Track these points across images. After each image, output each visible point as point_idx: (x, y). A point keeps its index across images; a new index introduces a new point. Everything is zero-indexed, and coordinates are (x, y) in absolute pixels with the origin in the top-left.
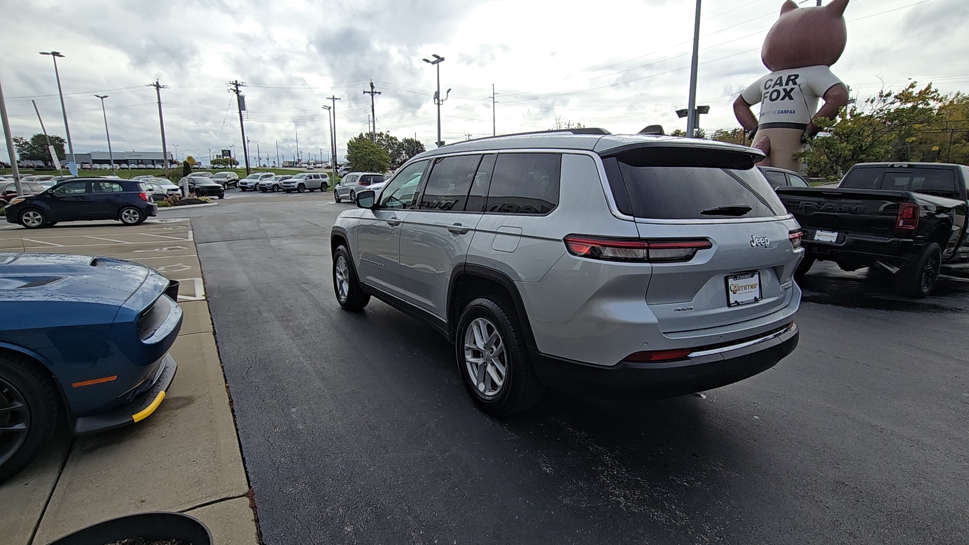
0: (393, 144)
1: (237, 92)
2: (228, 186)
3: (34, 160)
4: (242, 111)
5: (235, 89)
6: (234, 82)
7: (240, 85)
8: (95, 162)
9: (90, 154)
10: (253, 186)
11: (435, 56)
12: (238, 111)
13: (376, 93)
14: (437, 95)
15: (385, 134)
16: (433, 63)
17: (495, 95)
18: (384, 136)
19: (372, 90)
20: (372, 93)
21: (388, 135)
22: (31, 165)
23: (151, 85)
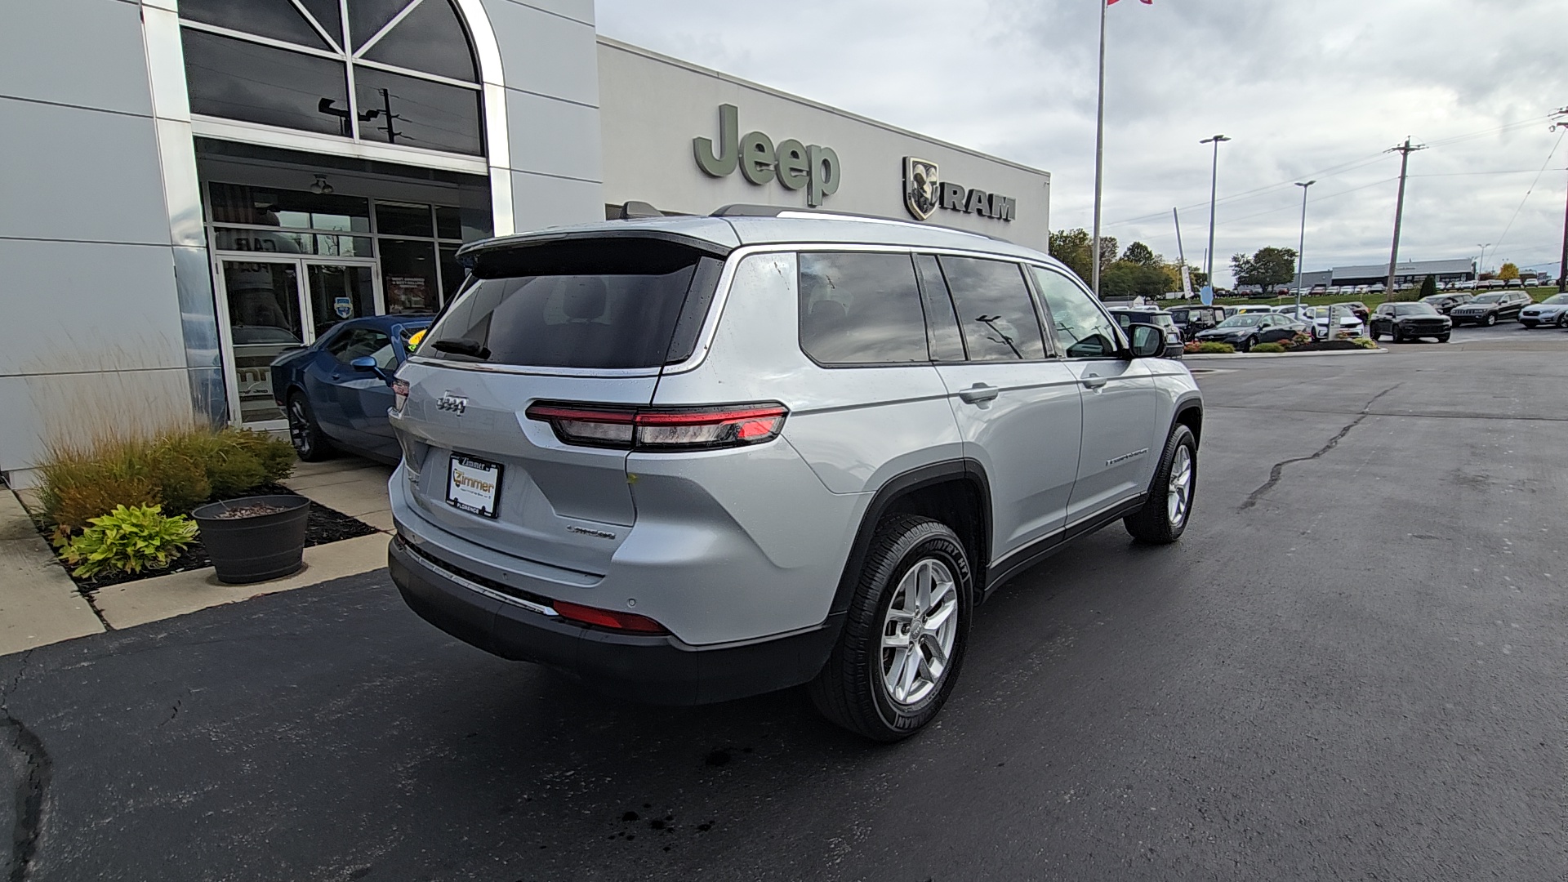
2: (1496, 319)
3: (1251, 285)
8: (1336, 283)
9: (1331, 272)
10: (1552, 319)
22: (1248, 291)
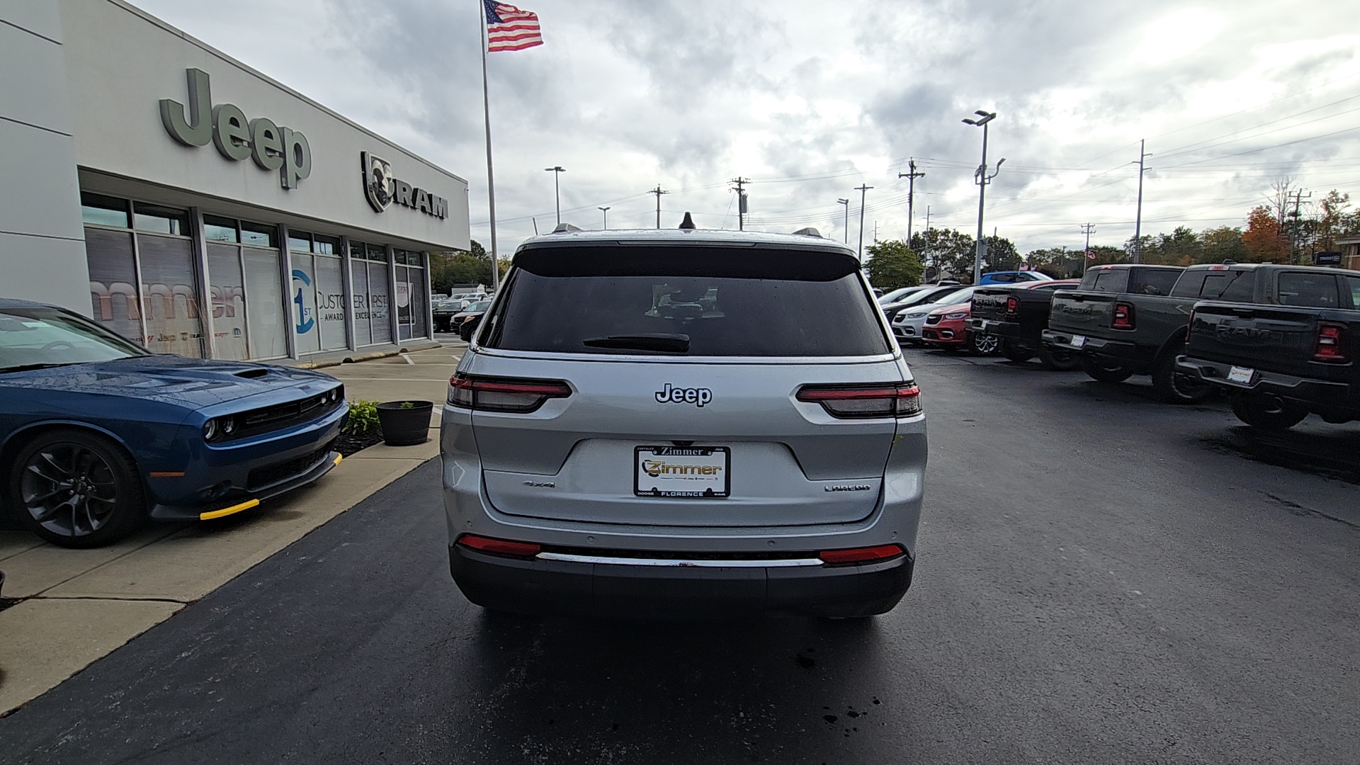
0: (964, 246)
1: (740, 190)
4: (743, 214)
5: (738, 187)
6: (738, 180)
7: (743, 182)
11: (980, 113)
12: (739, 214)
13: (917, 175)
14: (982, 170)
15: (952, 231)
16: (979, 124)
17: (1144, 157)
18: (950, 235)
19: (912, 171)
20: (912, 176)
21: (957, 233)
23: (652, 192)
